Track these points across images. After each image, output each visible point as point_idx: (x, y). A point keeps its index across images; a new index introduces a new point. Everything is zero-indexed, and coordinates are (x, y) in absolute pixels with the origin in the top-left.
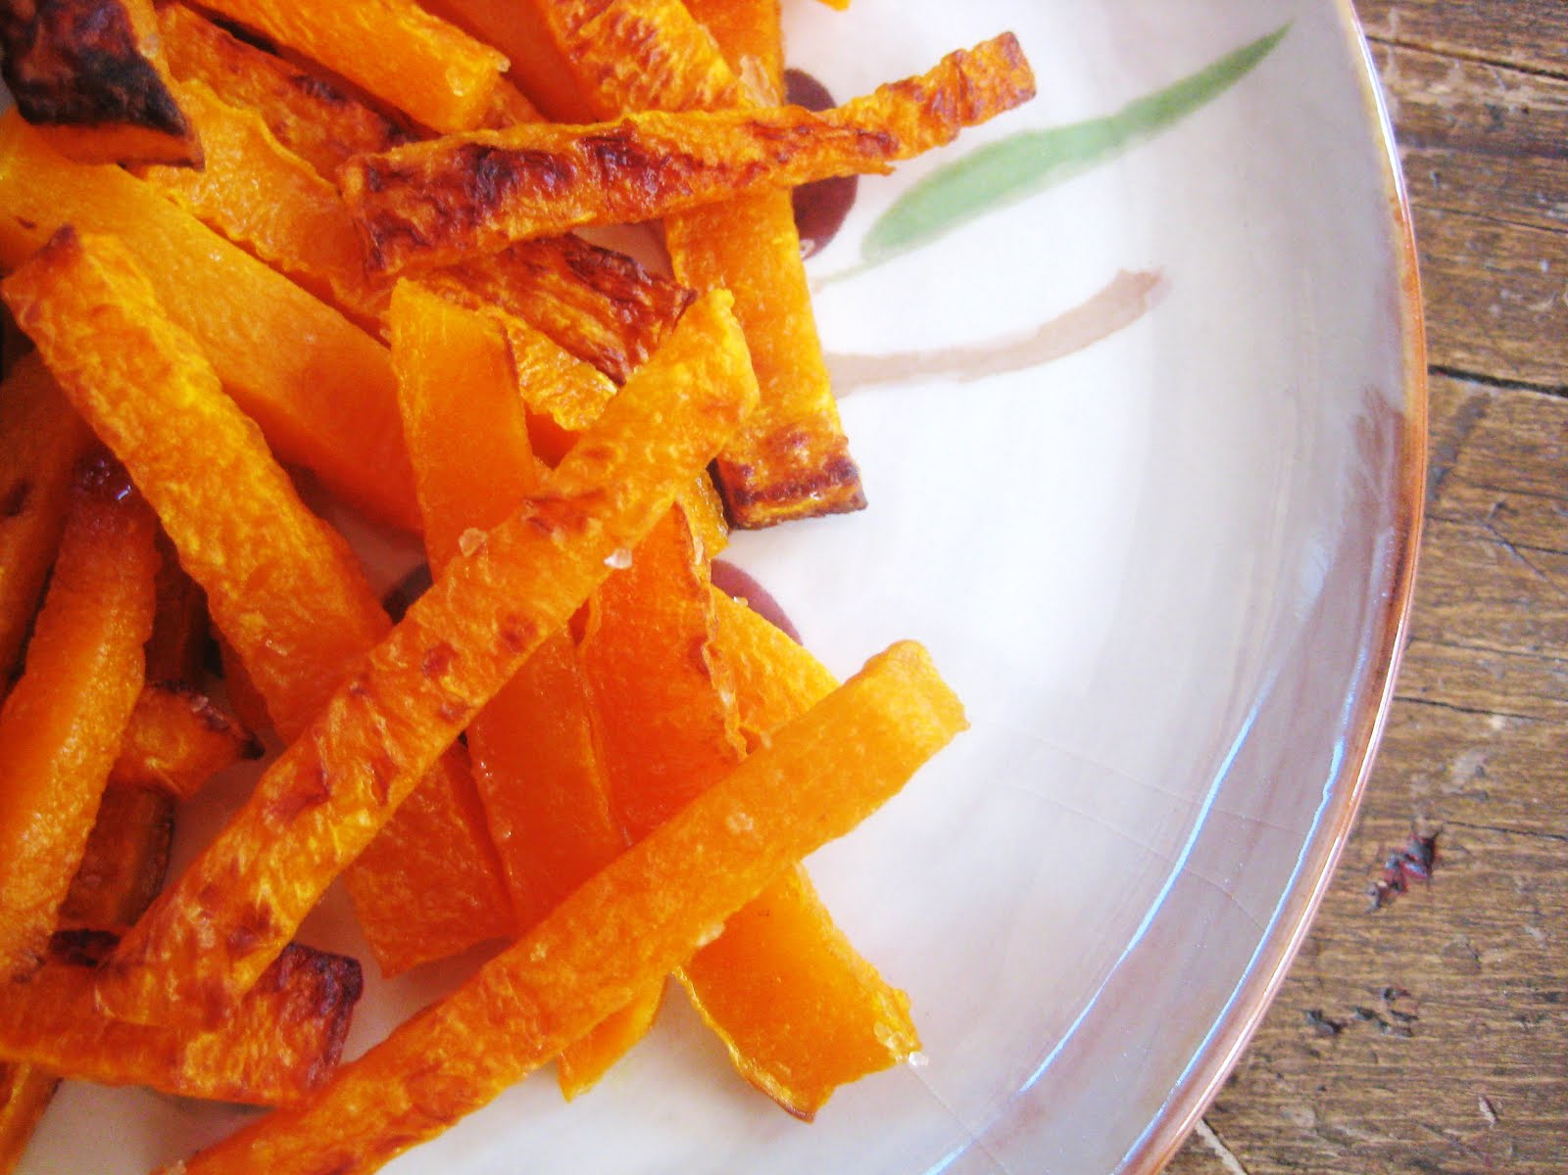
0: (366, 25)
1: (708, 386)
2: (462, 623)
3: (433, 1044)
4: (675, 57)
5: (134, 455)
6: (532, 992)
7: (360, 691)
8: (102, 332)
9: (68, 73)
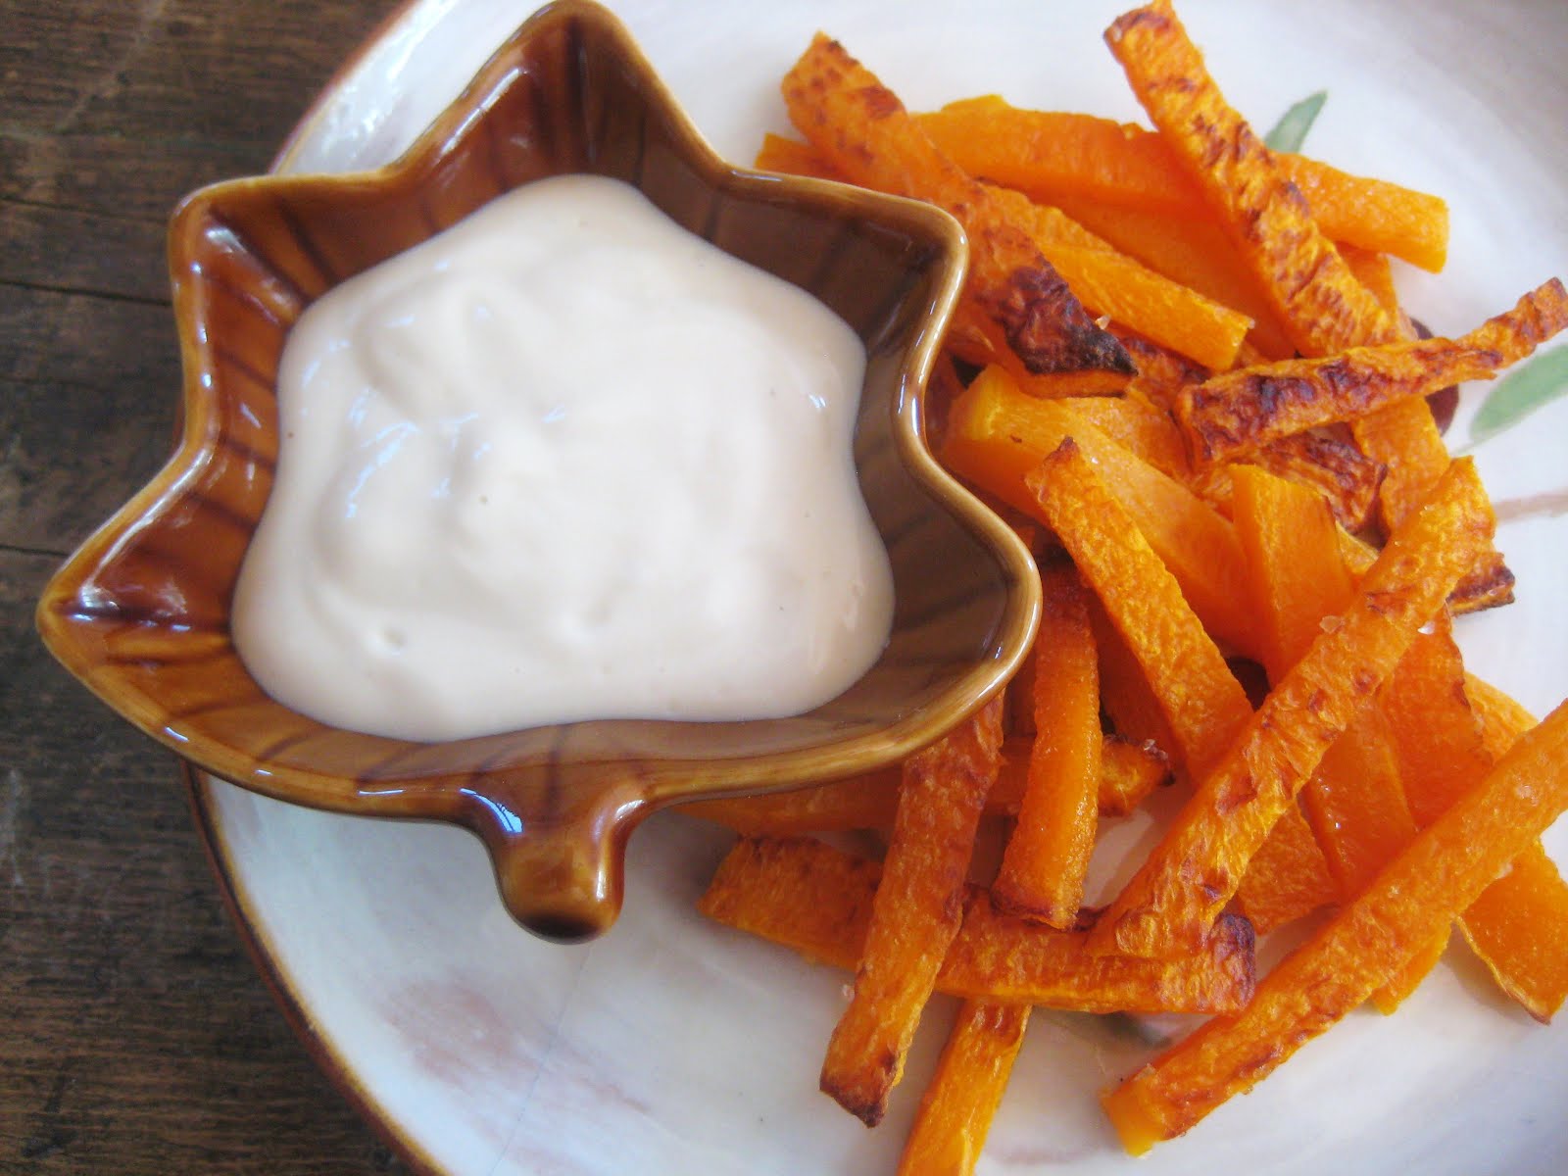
0: (1170, 303)
1: (1471, 515)
2: (1331, 676)
3: (1325, 964)
4: (1355, 312)
5: (1106, 584)
6: (1387, 920)
7: (1268, 725)
8: (1088, 504)
9: (1061, 342)
